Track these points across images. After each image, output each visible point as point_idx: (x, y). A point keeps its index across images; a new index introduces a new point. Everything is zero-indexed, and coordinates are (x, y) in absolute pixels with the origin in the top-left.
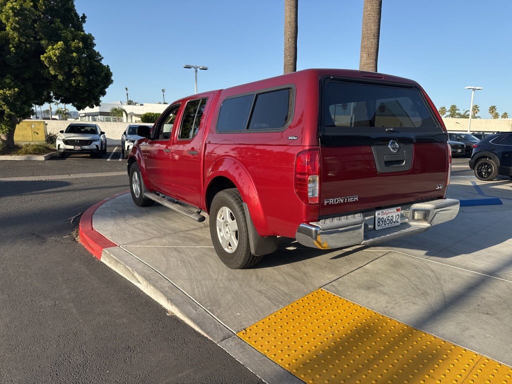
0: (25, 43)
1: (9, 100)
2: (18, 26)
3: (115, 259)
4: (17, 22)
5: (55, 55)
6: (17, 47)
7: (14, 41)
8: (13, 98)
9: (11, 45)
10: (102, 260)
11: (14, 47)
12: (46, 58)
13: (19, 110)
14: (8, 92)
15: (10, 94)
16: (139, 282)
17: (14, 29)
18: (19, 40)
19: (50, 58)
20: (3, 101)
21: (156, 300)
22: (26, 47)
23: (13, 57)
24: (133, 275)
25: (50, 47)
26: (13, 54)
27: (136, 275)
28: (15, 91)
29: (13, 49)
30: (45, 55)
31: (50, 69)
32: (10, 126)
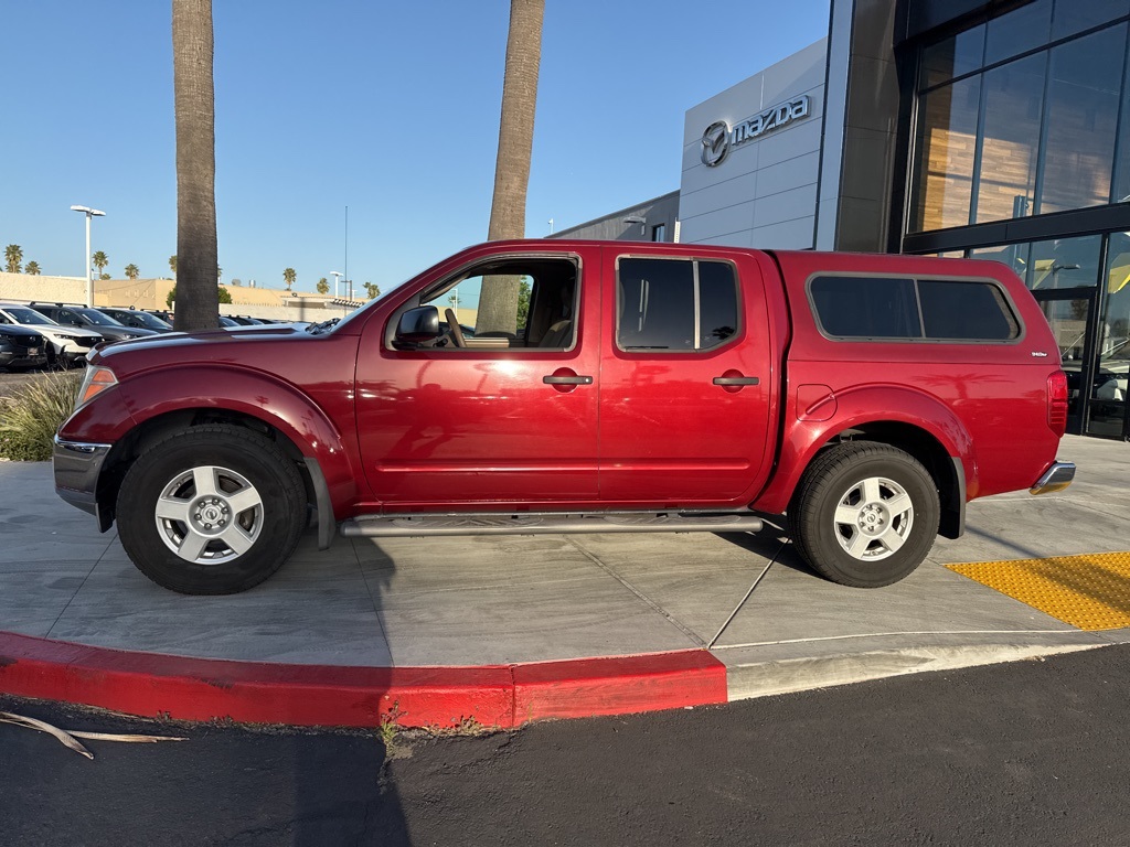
3: (808, 662)
10: (734, 696)
16: (924, 660)
21: (986, 662)
24: (901, 658)
27: (905, 653)
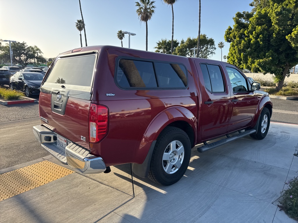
0: (282, 30)
1: (261, 65)
2: (277, 22)
4: (277, 20)
5: (294, 34)
6: (278, 34)
7: (276, 30)
8: (263, 63)
9: (274, 33)
11: (275, 34)
12: (289, 37)
13: (267, 69)
14: (261, 60)
15: (262, 61)
17: (276, 24)
18: (279, 29)
19: (291, 37)
20: (259, 65)
22: (282, 32)
23: (275, 40)
25: (294, 30)
26: (274, 38)
28: (269, 59)
29: (274, 35)
30: (289, 35)
31: (292, 43)
32: (280, 79)
